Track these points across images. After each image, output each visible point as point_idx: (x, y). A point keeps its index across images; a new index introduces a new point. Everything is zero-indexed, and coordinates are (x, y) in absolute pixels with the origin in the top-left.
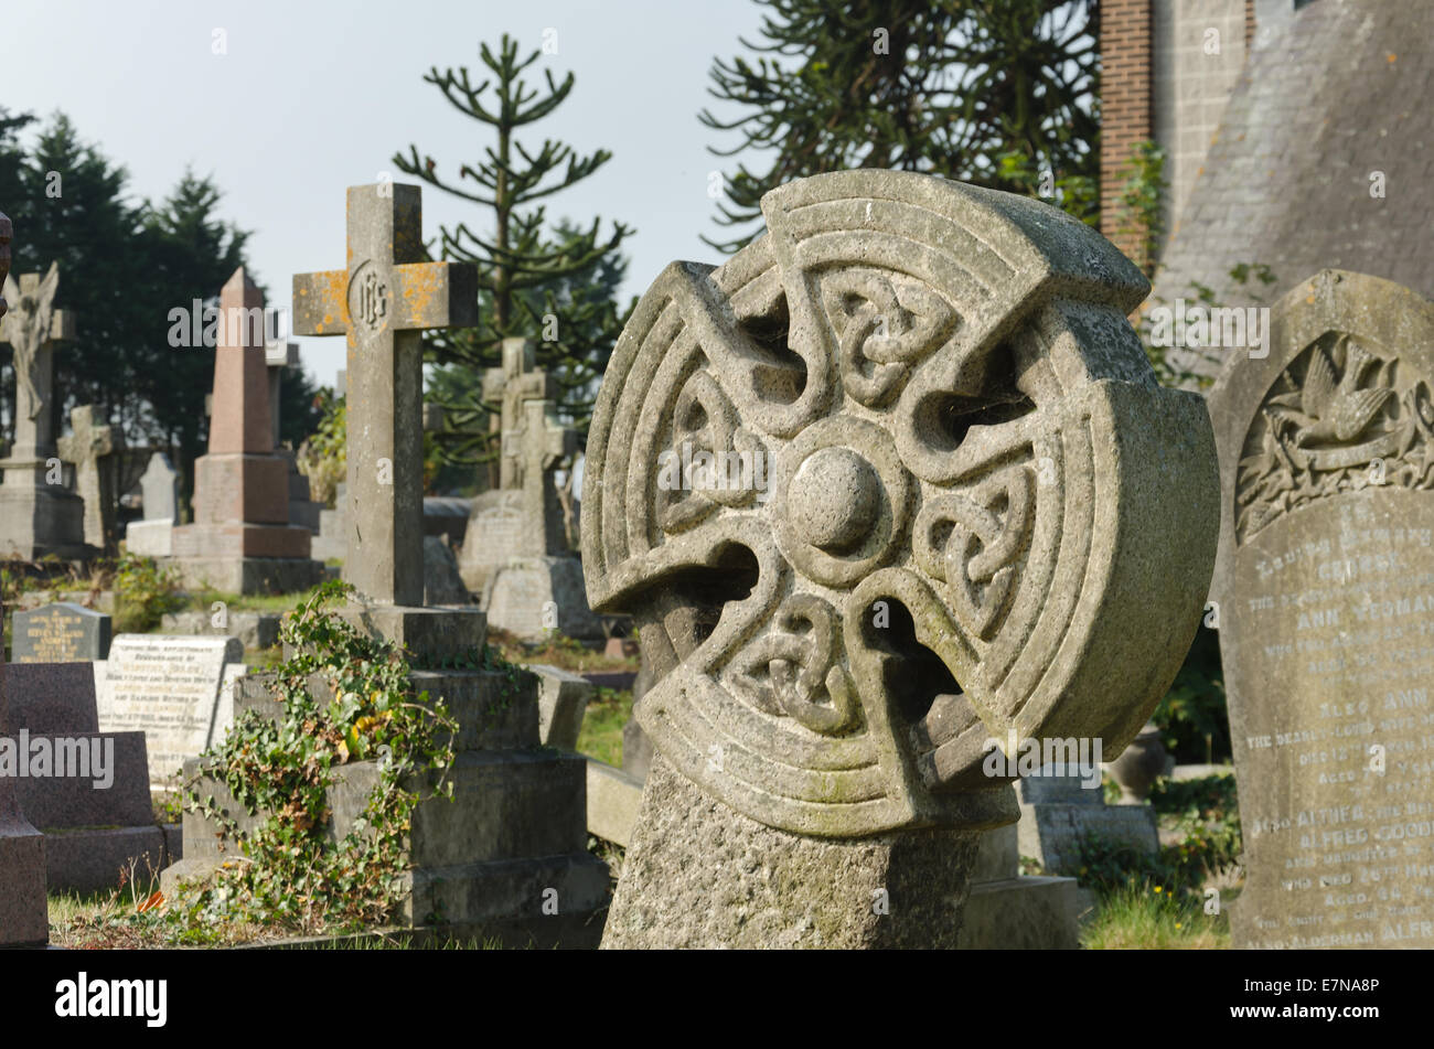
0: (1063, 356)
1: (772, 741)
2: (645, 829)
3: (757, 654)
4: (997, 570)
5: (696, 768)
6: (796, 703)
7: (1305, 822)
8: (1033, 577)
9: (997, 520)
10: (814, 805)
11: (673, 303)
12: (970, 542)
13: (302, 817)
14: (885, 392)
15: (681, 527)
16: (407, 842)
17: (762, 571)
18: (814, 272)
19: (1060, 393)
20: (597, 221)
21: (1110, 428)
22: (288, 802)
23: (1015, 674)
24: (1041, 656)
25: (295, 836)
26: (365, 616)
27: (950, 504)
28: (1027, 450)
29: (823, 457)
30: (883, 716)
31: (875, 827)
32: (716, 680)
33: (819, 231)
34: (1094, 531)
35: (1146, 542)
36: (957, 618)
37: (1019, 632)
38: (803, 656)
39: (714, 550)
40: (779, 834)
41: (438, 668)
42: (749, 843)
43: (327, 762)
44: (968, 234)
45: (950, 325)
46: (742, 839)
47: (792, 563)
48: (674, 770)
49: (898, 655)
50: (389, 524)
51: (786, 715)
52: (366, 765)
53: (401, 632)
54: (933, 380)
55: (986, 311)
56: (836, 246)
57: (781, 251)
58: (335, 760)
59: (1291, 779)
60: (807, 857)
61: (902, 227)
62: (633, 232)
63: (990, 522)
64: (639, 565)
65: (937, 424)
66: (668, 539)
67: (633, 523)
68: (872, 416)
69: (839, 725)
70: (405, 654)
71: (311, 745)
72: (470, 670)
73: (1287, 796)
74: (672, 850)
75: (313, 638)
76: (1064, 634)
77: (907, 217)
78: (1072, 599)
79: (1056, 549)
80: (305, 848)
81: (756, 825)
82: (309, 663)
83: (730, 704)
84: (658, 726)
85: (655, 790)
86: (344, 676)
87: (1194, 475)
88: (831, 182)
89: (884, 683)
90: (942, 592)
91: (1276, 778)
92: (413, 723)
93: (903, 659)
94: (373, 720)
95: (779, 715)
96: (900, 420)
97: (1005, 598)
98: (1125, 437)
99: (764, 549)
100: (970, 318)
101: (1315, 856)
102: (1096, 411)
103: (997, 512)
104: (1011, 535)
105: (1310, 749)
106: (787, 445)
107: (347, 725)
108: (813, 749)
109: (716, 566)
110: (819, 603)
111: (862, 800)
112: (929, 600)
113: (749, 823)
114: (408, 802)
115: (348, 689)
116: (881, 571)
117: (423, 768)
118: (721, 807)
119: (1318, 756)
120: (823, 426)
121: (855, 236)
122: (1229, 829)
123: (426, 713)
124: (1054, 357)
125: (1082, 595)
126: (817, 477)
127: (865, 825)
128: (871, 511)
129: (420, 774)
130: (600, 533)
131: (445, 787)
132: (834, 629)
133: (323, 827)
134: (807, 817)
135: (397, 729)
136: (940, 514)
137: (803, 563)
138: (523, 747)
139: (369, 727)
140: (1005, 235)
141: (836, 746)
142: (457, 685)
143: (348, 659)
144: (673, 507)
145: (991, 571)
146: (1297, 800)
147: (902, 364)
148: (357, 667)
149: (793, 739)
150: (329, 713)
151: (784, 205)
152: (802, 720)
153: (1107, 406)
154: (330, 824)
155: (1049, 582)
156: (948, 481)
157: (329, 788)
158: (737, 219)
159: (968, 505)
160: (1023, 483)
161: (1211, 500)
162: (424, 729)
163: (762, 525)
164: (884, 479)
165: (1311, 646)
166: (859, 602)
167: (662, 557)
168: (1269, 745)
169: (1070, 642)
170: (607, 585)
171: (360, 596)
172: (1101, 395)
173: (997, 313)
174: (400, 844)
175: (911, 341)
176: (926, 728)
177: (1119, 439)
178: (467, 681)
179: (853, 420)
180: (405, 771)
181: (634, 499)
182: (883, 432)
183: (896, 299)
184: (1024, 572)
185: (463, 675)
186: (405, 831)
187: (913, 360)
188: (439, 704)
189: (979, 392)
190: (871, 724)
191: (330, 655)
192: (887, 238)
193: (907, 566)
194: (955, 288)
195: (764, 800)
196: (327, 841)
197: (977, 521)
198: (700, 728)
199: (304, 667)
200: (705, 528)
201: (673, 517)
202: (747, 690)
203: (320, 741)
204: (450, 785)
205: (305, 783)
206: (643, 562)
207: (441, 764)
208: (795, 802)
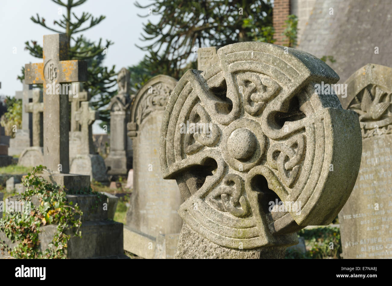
0: (315, 100)
1: (222, 220)
2: (181, 247)
3: (217, 192)
4: (294, 166)
5: (198, 228)
6: (230, 208)
7: (363, 243)
8: (306, 168)
9: (294, 151)
10: (236, 239)
11: (189, 83)
12: (285, 157)
13: (31, 243)
14: (258, 111)
15: (192, 152)
16: (66, 251)
17: (218, 166)
18: (235, 73)
19: (313, 111)
20: (101, 40)
21: (330, 122)
22: (26, 238)
23: (300, 198)
24: (308, 193)
25: (28, 249)
26: (51, 177)
27: (279, 146)
28: (304, 129)
29: (238, 131)
30: (258, 211)
31: (255, 246)
32: (204, 200)
33: (236, 61)
34: (325, 154)
35: (341, 158)
36: (281, 181)
37: (301, 185)
38: (232, 193)
39: (203, 160)
40: (224, 248)
41: (75, 194)
42: (215, 251)
43: (39, 225)
44: (284, 62)
45: (279, 90)
46: (212, 250)
47: (228, 164)
48: (190, 228)
49: (262, 193)
50: (58, 146)
51: (227, 211)
52: (52, 226)
53: (63, 182)
54: (273, 107)
55: (290, 86)
56: (242, 65)
57: (224, 67)
58: (42, 224)
59: (358, 229)
60: (234, 255)
61: (263, 60)
62: (113, 43)
63: (292, 152)
64: (179, 165)
65: (274, 121)
66: (188, 156)
67: (176, 151)
68: (254, 118)
69: (244, 214)
70: (64, 189)
71: (33, 220)
72: (85, 195)
73: (356, 235)
74: (190, 253)
75: (34, 184)
76: (316, 186)
77: (265, 56)
78: (318, 175)
79: (313, 160)
80: (31, 253)
81: (217, 245)
82: (32, 192)
83: (209, 208)
84: (185, 215)
85: (184, 235)
86: (44, 197)
87: (354, 137)
88: (240, 46)
89: (258, 201)
90: (276, 173)
91: (353, 229)
92: (68, 212)
93: (263, 194)
94: (54, 211)
95: (224, 211)
96: (263, 120)
97: (297, 175)
98: (334, 125)
99: (219, 159)
100: (285, 88)
101: (366, 254)
102: (326, 117)
103: (294, 148)
104: (299, 155)
105: (364, 219)
106: (226, 127)
107: (45, 213)
108: (235, 222)
109: (203, 165)
110: (237, 176)
111: (251, 238)
112: (272, 175)
113: (215, 245)
114: (67, 238)
115: (46, 201)
116: (257, 166)
117: (71, 227)
118: (205, 240)
119: (367, 221)
120: (238, 122)
121: (248, 62)
122: (326, 245)
123: (72, 209)
124: (312, 100)
125: (321, 174)
126: (237, 137)
127: (252, 245)
128: (254, 148)
129: (70, 229)
130: (166, 154)
131: (78, 233)
132: (242, 184)
133: (37, 246)
134: (234, 243)
135: (62, 214)
136: (276, 149)
137: (232, 164)
138: (102, 220)
139: (53, 214)
140: (296, 63)
141: (243, 221)
142: (81, 199)
143: (45, 191)
144: (189, 146)
145: (292, 167)
146: (360, 236)
147: (263, 102)
148: (48, 194)
149: (229, 219)
150: (39, 209)
151: (225, 52)
152: (232, 213)
153: (329, 116)
154: (40, 245)
155: (311, 170)
156: (278, 139)
157: (39, 234)
158: (147, 39)
159: (285, 146)
160: (302, 139)
161: (360, 145)
162: (71, 214)
163: (218, 153)
164: (258, 138)
165: (365, 186)
166: (250, 176)
167: (186, 162)
168: (350, 218)
169: (318, 188)
170: (168, 171)
171: (48, 170)
172: (327, 112)
173: (294, 87)
174: (64, 252)
175: (266, 95)
176: (271, 215)
177: (333, 126)
178: (84, 198)
179: (248, 120)
180: (65, 228)
181: (177, 144)
182: (257, 123)
183: (261, 82)
184: (303, 167)
185: (83, 196)
186: (65, 248)
187: (267, 101)
188: (76, 206)
189: (287, 111)
190: (254, 214)
191: (39, 190)
192: (258, 63)
193: (265, 165)
194: (281, 79)
195: (220, 238)
196: (39, 251)
197: (288, 151)
198: (199, 215)
199: (30, 194)
200: (200, 153)
201: (189, 150)
202: (214, 203)
203: (36, 218)
204: (80, 232)
205: (31, 232)
206: (180, 164)
207: (77, 226)
208: (230, 238)
